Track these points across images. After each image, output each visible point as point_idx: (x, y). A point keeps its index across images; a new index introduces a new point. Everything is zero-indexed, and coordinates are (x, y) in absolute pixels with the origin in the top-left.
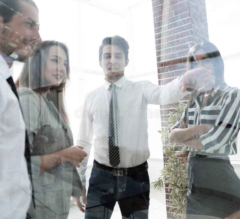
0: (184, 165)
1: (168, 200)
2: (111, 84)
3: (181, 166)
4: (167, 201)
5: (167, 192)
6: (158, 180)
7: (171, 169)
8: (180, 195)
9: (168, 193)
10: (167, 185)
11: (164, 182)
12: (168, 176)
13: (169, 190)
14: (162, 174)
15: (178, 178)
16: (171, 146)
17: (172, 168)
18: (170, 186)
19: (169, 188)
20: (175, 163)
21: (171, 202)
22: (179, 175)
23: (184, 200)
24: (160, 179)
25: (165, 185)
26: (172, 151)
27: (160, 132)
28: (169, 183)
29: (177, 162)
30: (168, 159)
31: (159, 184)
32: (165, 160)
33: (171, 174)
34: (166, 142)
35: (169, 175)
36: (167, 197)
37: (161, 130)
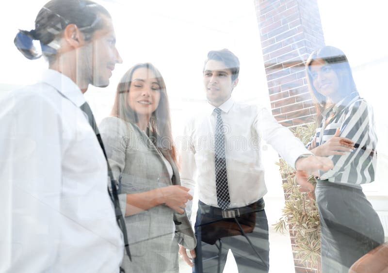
0: (309, 200)
1: (294, 245)
2: (215, 108)
3: (306, 203)
4: (292, 246)
5: (291, 235)
6: (279, 221)
7: (295, 207)
8: (308, 237)
9: (293, 236)
10: (291, 227)
11: (286, 224)
12: (291, 216)
13: (293, 233)
14: (284, 214)
15: (303, 217)
16: (292, 179)
17: (295, 205)
18: (293, 227)
19: (294, 229)
20: (298, 199)
21: (297, 246)
22: (304, 214)
23: (312, 243)
24: (282, 220)
25: (288, 227)
26: (294, 186)
27: (277, 164)
28: (293, 224)
29: (300, 198)
30: (289, 195)
31: (281, 225)
32: (287, 197)
33: (294, 213)
34: (285, 175)
35: (292, 214)
36: (292, 241)
37: (279, 162)
